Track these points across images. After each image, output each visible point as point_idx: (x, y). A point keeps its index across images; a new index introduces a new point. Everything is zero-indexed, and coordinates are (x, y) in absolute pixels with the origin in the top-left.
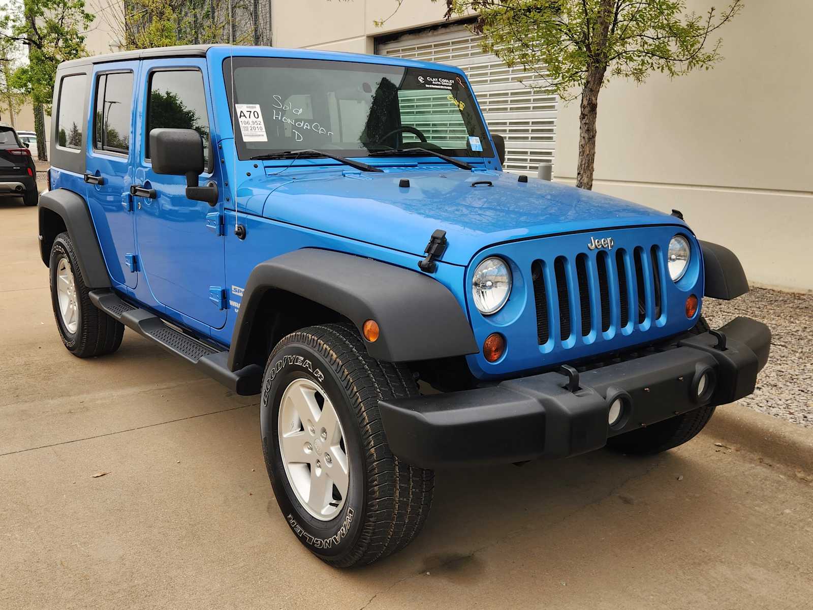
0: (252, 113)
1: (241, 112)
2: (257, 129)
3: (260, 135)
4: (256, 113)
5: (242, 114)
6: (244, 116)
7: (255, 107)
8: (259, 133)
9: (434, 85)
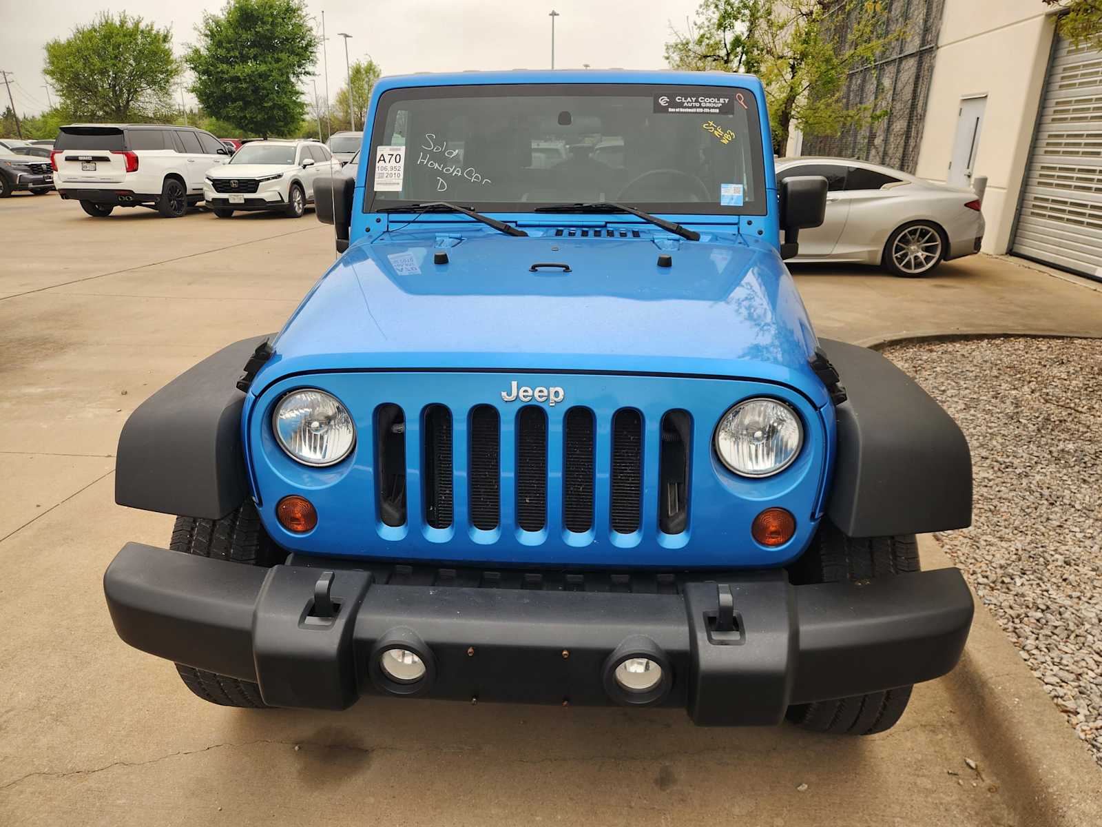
0: (394, 157)
1: (382, 155)
2: (394, 176)
3: (394, 184)
4: (398, 157)
5: (382, 158)
6: (384, 160)
7: (400, 149)
8: (394, 181)
9: (686, 107)
